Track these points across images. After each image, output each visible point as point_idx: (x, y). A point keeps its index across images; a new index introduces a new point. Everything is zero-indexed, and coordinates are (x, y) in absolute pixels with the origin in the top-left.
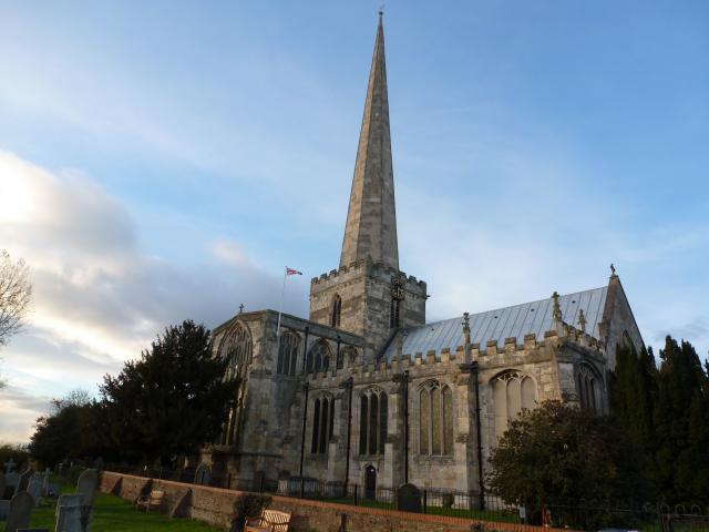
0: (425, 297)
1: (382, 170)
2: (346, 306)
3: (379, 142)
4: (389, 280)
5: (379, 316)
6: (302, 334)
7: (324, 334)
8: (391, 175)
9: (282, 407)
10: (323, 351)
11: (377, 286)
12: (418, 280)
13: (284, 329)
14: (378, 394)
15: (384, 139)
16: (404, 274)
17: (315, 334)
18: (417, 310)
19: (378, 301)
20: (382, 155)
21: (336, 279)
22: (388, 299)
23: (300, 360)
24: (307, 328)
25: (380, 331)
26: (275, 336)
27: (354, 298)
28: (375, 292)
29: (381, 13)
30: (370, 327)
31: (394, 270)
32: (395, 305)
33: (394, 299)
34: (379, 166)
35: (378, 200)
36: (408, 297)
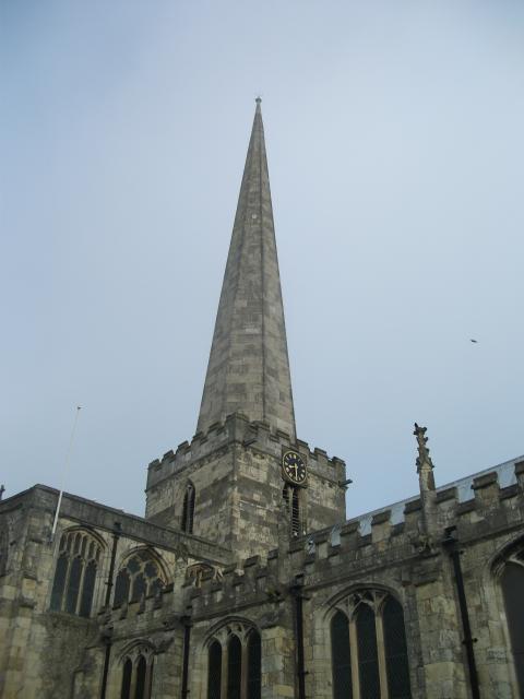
0: (343, 484)
1: (263, 289)
2: (203, 499)
3: (257, 251)
4: (278, 452)
5: (262, 513)
6: (106, 535)
7: (153, 539)
8: (279, 297)
9: (58, 678)
10: (151, 571)
11: (256, 460)
12: (331, 456)
13: (68, 523)
14: (242, 635)
15: (267, 248)
16: (305, 445)
17: (135, 538)
18: (330, 505)
19: (258, 486)
20: (262, 268)
21: (188, 457)
22: (277, 485)
23: (100, 585)
24: (117, 524)
25: (264, 539)
26: (49, 535)
27: (216, 483)
28: (253, 471)
29: (258, 100)
30: (243, 531)
31: (286, 436)
32: (291, 494)
33: (289, 484)
34: (259, 283)
35: (257, 331)
36: (313, 483)
